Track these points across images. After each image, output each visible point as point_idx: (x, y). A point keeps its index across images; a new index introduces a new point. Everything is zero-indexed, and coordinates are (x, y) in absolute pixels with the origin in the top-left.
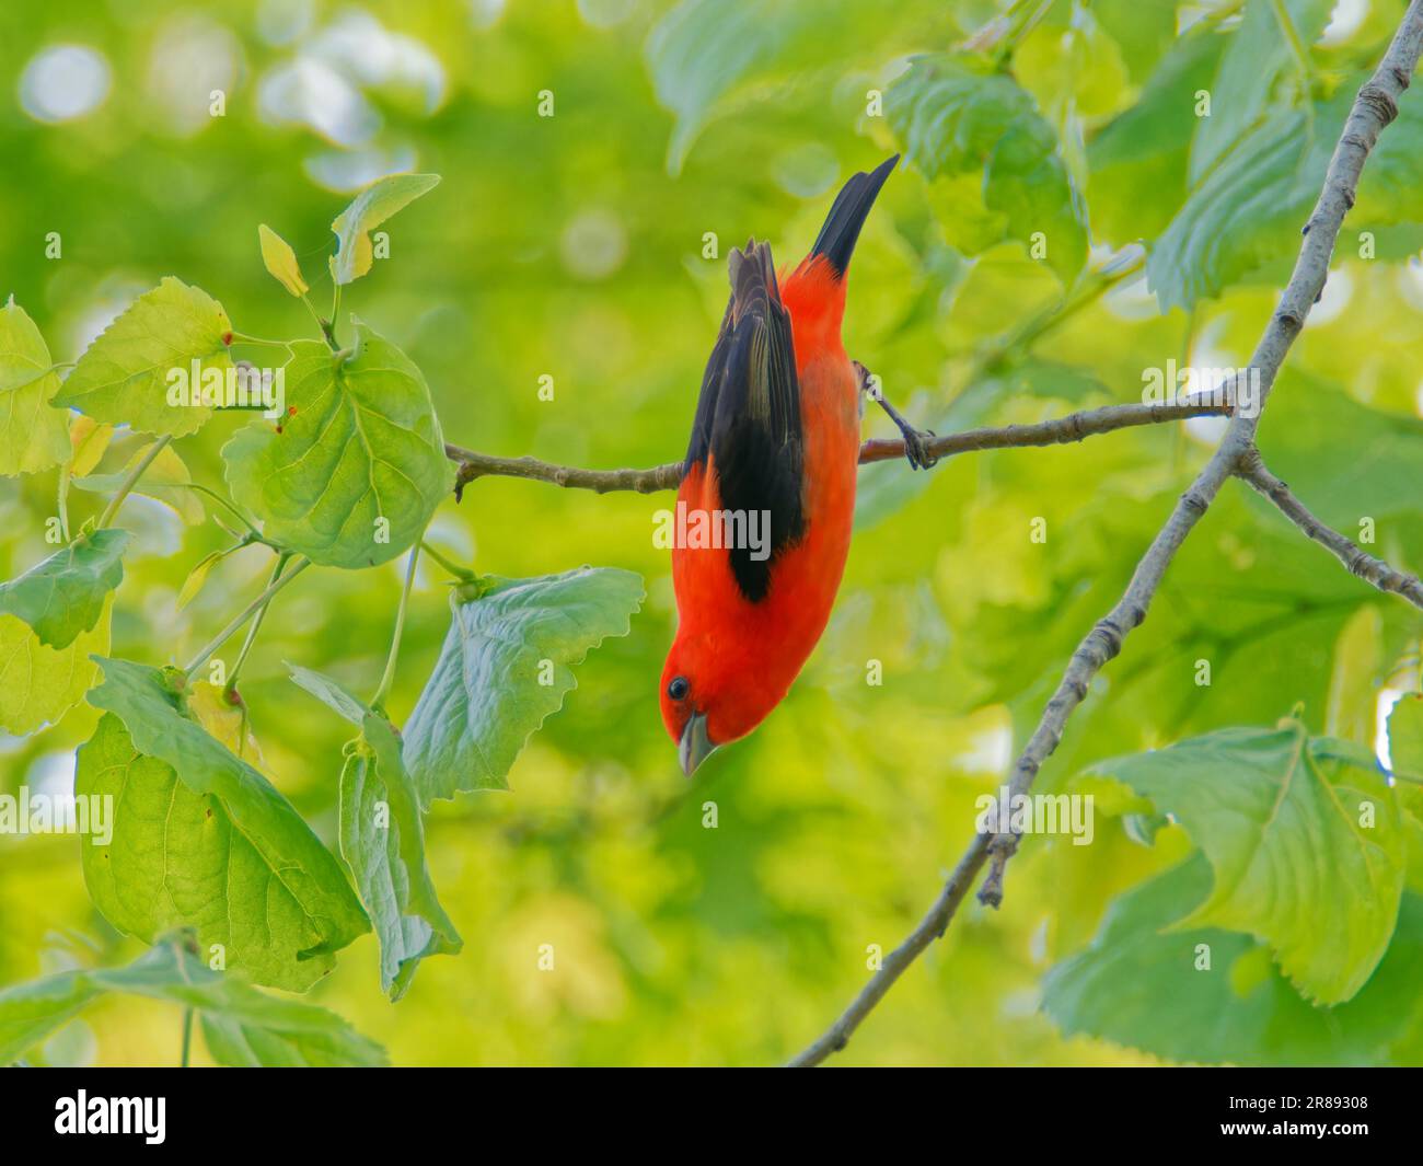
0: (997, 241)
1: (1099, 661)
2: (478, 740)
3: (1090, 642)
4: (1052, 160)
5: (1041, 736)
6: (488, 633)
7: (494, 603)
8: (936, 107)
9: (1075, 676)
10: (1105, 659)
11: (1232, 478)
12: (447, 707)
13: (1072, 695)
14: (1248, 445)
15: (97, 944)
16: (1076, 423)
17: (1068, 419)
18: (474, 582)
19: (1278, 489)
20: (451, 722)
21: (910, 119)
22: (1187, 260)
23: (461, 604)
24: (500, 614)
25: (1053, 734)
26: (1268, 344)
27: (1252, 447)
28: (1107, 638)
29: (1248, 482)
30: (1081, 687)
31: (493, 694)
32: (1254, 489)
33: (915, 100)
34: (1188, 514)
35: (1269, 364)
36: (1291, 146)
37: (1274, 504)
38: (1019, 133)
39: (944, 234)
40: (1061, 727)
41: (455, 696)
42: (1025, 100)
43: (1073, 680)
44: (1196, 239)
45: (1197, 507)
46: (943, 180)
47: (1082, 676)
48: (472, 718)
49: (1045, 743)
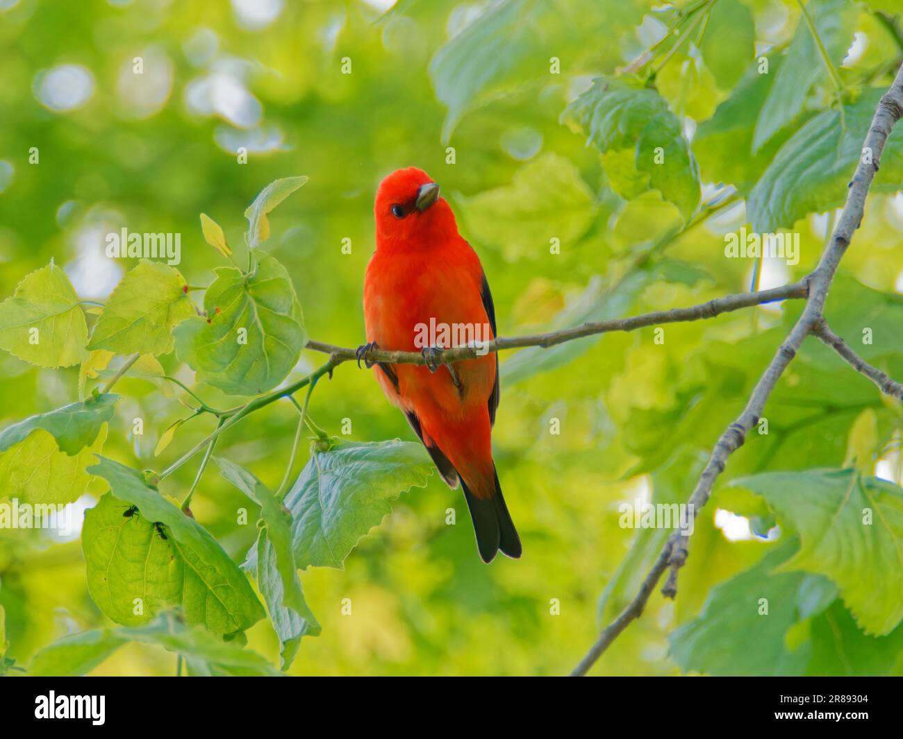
0: (645, 190)
1: (732, 448)
2: (327, 537)
3: (726, 437)
4: (677, 140)
5: (698, 494)
6: (337, 472)
7: (341, 456)
8: (607, 108)
9: (718, 457)
10: (736, 447)
11: (810, 336)
12: (307, 514)
13: (716, 469)
14: (819, 315)
15: (87, 614)
16: (712, 305)
17: (708, 303)
18: (327, 441)
19: (839, 342)
20: (309, 524)
21: (591, 116)
22: (771, 205)
23: (318, 453)
24: (346, 462)
25: (705, 493)
26: (830, 254)
27: (822, 317)
28: (737, 434)
29: (819, 339)
30: (721, 464)
31: (339, 510)
32: (823, 343)
33: (595, 103)
34: (784, 358)
35: (830, 266)
36: (831, 133)
37: (835, 351)
38: (659, 124)
39: (612, 186)
40: (710, 489)
41: (313, 507)
42: (663, 104)
43: (716, 460)
44: (776, 192)
45: (789, 354)
46: (611, 153)
47: (722, 457)
48: (324, 522)
49: (701, 498)
